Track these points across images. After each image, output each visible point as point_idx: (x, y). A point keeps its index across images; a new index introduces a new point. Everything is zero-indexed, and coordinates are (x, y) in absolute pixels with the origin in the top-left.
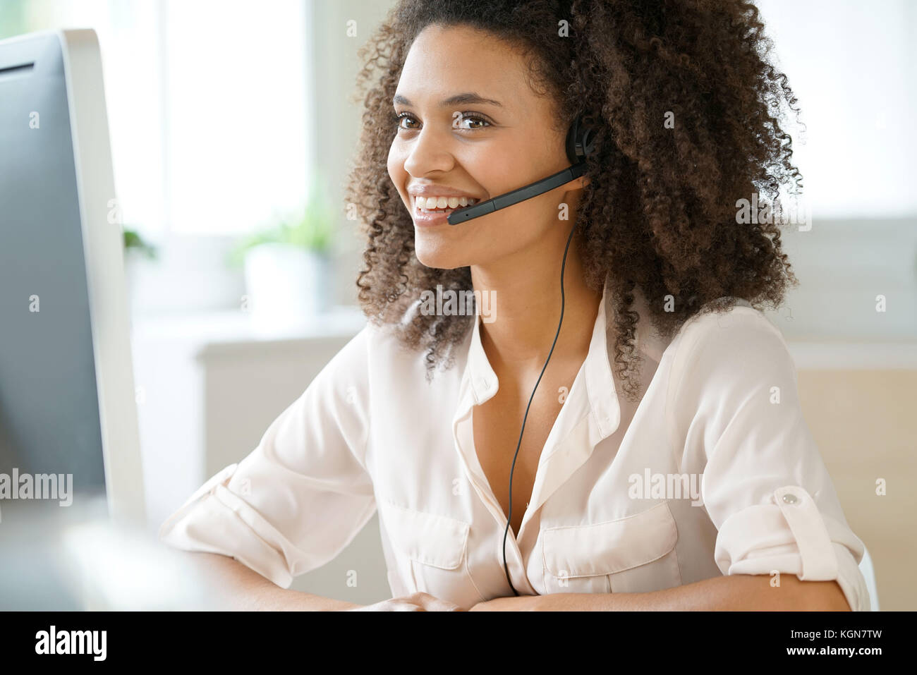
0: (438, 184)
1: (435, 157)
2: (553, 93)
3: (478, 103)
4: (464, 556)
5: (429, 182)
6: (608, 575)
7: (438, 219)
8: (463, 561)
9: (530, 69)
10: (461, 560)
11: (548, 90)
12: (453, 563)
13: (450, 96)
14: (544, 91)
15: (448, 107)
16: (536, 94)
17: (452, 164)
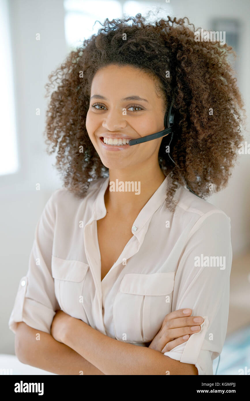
6: (144, 296)
8: (83, 279)
9: (156, 86)
11: (161, 95)
15: (125, 101)
16: (158, 97)
17: (126, 125)
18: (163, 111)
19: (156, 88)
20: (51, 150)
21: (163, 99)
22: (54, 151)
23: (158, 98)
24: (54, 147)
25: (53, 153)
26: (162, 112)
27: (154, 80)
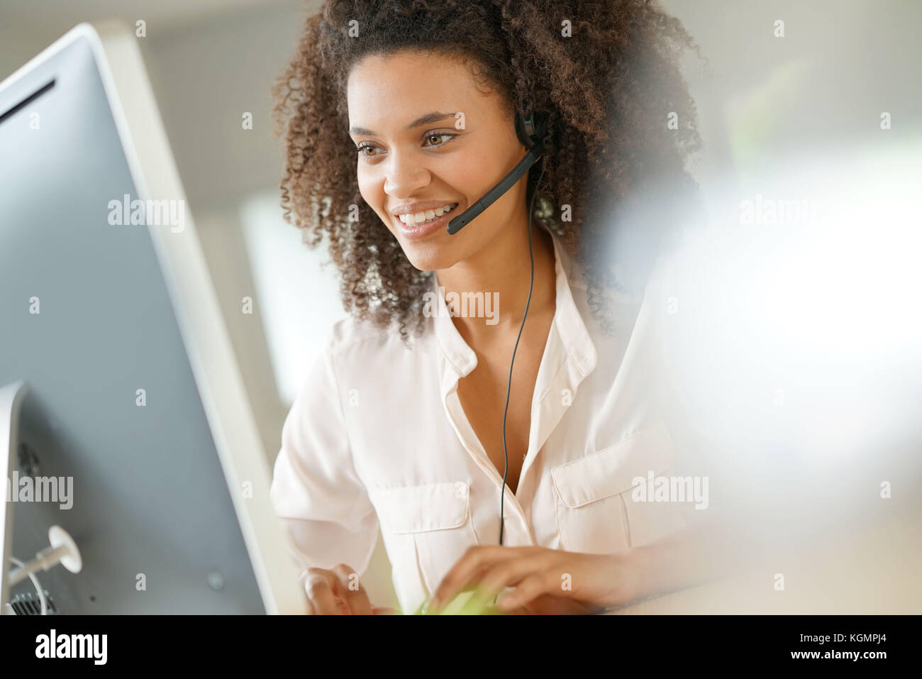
0: (422, 200)
1: (416, 177)
2: (496, 89)
3: (440, 120)
4: (468, 513)
5: (413, 201)
6: (620, 494)
7: (429, 229)
8: (468, 517)
9: (473, 74)
10: (466, 516)
11: (492, 88)
12: (458, 521)
13: (414, 119)
14: (489, 89)
15: (414, 130)
16: (485, 94)
17: (430, 178)
18: (507, 119)
19: (475, 79)
20: (312, 237)
21: (500, 93)
22: (319, 240)
23: (486, 98)
24: (319, 231)
25: (318, 244)
26: (506, 121)
27: (465, 62)
